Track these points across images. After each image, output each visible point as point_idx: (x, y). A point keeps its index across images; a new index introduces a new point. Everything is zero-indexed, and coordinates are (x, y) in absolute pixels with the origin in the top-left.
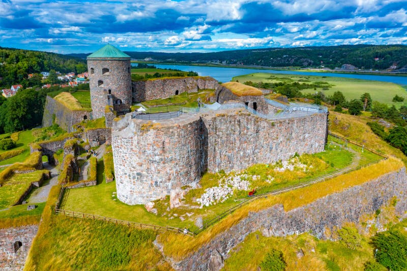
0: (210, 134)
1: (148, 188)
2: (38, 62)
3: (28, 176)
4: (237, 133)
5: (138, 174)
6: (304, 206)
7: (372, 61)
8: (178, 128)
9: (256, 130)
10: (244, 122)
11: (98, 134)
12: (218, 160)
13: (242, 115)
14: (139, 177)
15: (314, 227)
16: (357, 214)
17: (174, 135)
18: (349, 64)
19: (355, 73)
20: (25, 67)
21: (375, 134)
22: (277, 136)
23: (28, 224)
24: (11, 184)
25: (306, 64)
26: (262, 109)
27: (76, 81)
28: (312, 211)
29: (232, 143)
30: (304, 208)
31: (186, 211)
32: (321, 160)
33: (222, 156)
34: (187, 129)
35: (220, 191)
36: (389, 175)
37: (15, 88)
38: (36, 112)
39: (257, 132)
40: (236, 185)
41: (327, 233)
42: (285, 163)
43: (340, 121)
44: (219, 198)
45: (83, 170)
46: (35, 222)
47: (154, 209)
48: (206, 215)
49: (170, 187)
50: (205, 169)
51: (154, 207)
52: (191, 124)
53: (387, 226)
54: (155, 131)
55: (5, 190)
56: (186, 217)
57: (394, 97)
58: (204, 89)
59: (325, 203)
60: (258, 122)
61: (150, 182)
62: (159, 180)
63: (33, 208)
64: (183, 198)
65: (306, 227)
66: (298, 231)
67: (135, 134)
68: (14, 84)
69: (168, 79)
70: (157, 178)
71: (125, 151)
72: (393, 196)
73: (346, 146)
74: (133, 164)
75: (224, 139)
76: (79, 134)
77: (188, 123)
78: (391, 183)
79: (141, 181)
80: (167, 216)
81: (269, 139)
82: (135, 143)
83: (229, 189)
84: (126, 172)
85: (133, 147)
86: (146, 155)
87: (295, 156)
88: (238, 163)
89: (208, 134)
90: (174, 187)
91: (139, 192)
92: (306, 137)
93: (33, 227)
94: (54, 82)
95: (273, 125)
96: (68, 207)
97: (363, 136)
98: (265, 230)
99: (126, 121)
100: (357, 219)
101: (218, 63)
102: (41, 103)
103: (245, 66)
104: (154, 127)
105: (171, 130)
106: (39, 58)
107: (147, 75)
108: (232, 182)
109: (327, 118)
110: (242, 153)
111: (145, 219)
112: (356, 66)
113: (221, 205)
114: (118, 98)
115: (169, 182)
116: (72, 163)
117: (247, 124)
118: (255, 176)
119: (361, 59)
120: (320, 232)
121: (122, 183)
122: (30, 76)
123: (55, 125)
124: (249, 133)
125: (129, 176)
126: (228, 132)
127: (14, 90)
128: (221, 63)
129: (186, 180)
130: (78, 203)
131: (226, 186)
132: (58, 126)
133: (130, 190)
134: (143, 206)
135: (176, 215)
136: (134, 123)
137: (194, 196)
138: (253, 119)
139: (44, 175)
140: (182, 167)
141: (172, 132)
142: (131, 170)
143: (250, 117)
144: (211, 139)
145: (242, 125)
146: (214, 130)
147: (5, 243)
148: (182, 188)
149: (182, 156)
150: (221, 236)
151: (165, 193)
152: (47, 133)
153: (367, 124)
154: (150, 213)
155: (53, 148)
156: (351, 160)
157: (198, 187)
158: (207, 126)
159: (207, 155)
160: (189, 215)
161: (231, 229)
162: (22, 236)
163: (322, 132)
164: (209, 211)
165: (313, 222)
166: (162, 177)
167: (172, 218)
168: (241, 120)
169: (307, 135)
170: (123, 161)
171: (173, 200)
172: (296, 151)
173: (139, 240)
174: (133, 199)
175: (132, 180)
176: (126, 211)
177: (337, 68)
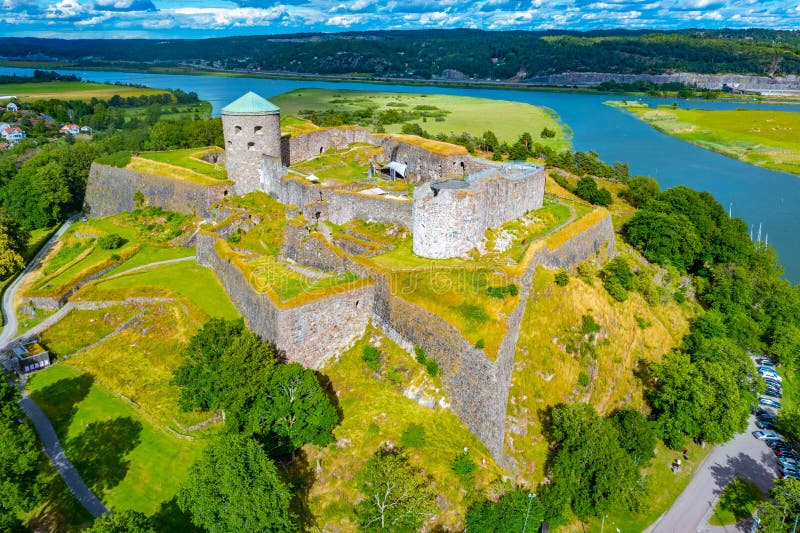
1: (461, 243)
5: (454, 232)
7: (488, 64)
13: (500, 178)
14: (454, 235)
18: (454, 69)
19: (467, 86)
21: (563, 187)
25: (379, 68)
29: (494, 204)
36: (601, 222)
54: (469, 197)
57: (542, 129)
58: (354, 144)
59: (569, 246)
61: (463, 238)
64: (485, 248)
65: (561, 264)
67: (454, 201)
70: (468, 234)
73: (557, 201)
78: (603, 228)
79: (456, 238)
82: (454, 208)
86: (462, 216)
87: (527, 213)
95: (516, 186)
99: (426, 191)
101: (204, 65)
103: (266, 73)
112: (464, 72)
119: (471, 59)
121: (435, 243)
128: (211, 65)
134: (459, 257)
138: (505, 182)
145: (500, 188)
148: (481, 241)
151: (474, 245)
153: (549, 176)
156: (570, 212)
157: (488, 240)
162: (362, 295)
170: (440, 224)
171: (480, 250)
177: (434, 76)
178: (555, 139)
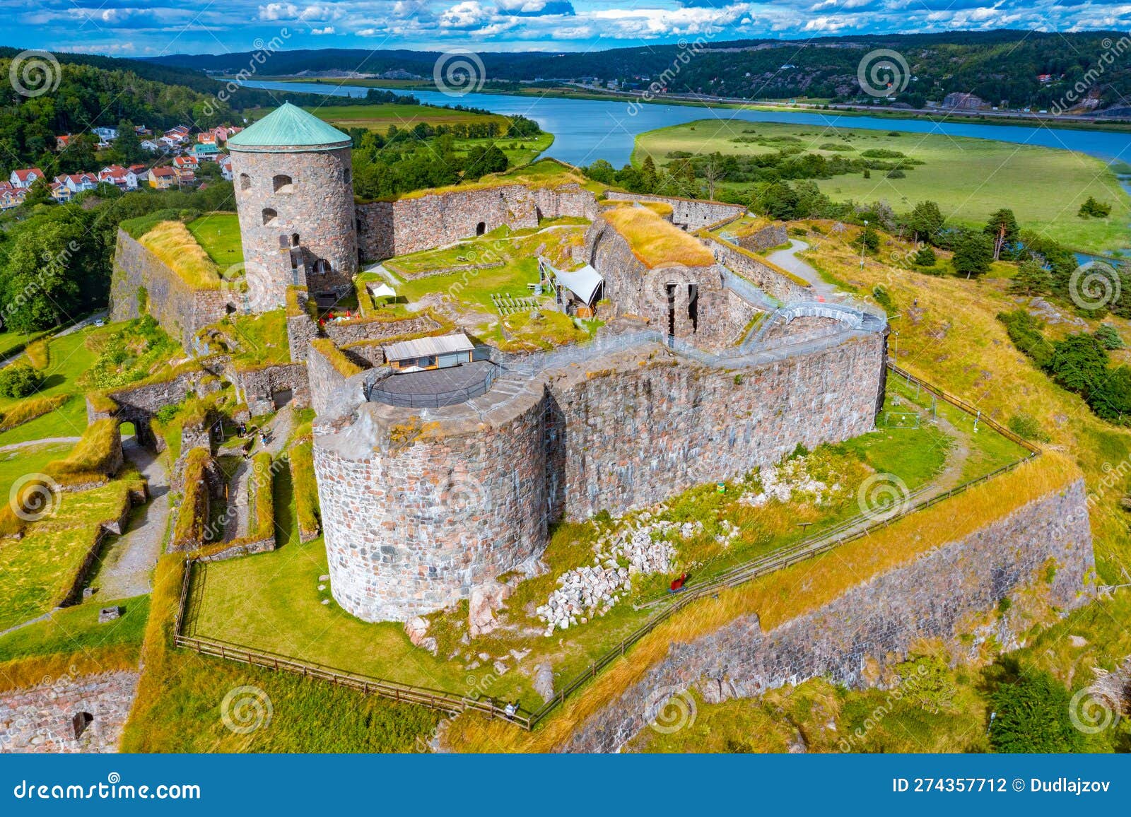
0: (571, 424)
1: (411, 583)
2: (82, 98)
3: (89, 499)
4: (643, 413)
5: (386, 549)
6: (811, 613)
7: (1030, 84)
8: (487, 434)
9: (692, 399)
10: (660, 383)
11: (271, 381)
12: (592, 487)
13: (655, 366)
14: (388, 556)
15: (837, 660)
16: (950, 614)
17: (478, 454)
18: (966, 92)
19: (983, 121)
20: (47, 116)
21: (1018, 348)
22: (750, 407)
23: (106, 669)
24: (46, 530)
25: (843, 90)
26: (713, 304)
27: (194, 153)
28: (832, 623)
29: (630, 441)
30: (811, 618)
31: (511, 645)
32: (863, 465)
33: (603, 476)
34: (511, 434)
35: (596, 581)
36: (1038, 505)
37: (23, 179)
38: (89, 269)
39: (696, 404)
40: (639, 558)
41: (870, 672)
42: (769, 476)
43: (925, 311)
44: (596, 602)
45: (237, 488)
46: (123, 665)
47: (429, 639)
48: (560, 656)
49: (468, 580)
50: (559, 513)
51: (429, 633)
52: (520, 419)
53: (1027, 635)
54: (427, 446)
55: (33, 549)
56: (511, 663)
57: (1084, 202)
58: (555, 219)
59: (867, 599)
60: (697, 379)
61: (416, 570)
62: (440, 564)
63: (113, 616)
64: (501, 605)
65: (817, 662)
66: (794, 677)
67: (377, 449)
68: (20, 167)
69: (455, 193)
70: (435, 558)
71: (351, 491)
72: (1048, 557)
73: (932, 412)
74: (373, 523)
75: (609, 431)
76: (216, 362)
77: (512, 418)
78: (1044, 524)
79: (393, 567)
80: (461, 659)
81: (728, 420)
82: (377, 474)
83: (622, 573)
84: (355, 542)
85: (372, 483)
86: (406, 503)
87: (795, 454)
88: (646, 487)
89: (565, 427)
90: (477, 578)
91: (390, 594)
92: (826, 401)
93: (119, 675)
94: (131, 158)
95: (738, 382)
96: (207, 625)
97: (984, 359)
98: (710, 686)
99: (350, 401)
100: (949, 626)
101: (595, 85)
102: (103, 246)
103: (673, 97)
104: (423, 435)
105: (468, 442)
106: (86, 86)
107: (393, 130)
108: (628, 548)
109: (885, 344)
110: (654, 463)
111: (408, 666)
112: (985, 98)
113: (600, 624)
114: (320, 256)
115: (466, 567)
116: (206, 474)
117: (669, 389)
118: (689, 525)
119: (1000, 77)
120: (852, 670)
121: (345, 566)
122: (63, 142)
123: (149, 318)
124: (675, 410)
125: (363, 551)
126: (620, 414)
127: (19, 184)
128: (604, 85)
129: (510, 557)
130: (231, 611)
131: (613, 563)
132: (156, 324)
133: (365, 585)
134: (398, 627)
135: (484, 656)
136: (373, 420)
137: (530, 598)
138: (685, 375)
139: (131, 494)
140: (498, 529)
141: (472, 446)
142: (367, 540)
143: (675, 370)
144: (574, 438)
145: (656, 392)
146: (583, 415)
147: (50, 719)
148: (498, 579)
149: (499, 502)
150: (600, 718)
151: (457, 595)
152: (126, 341)
153: (999, 317)
154: (419, 651)
155: (148, 402)
156: (943, 461)
157: (540, 571)
158: (564, 407)
159: (564, 480)
160: (518, 656)
161: (624, 697)
162: (92, 699)
163: (870, 383)
164: (569, 643)
165: (834, 649)
166: (445, 558)
167: (475, 665)
168: (652, 381)
169: (828, 397)
170: (345, 515)
171: (478, 612)
172: (799, 439)
173: (393, 737)
174: (373, 607)
175: (371, 564)
176: (356, 642)
177: (930, 104)
178: (1106, 221)
